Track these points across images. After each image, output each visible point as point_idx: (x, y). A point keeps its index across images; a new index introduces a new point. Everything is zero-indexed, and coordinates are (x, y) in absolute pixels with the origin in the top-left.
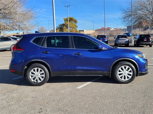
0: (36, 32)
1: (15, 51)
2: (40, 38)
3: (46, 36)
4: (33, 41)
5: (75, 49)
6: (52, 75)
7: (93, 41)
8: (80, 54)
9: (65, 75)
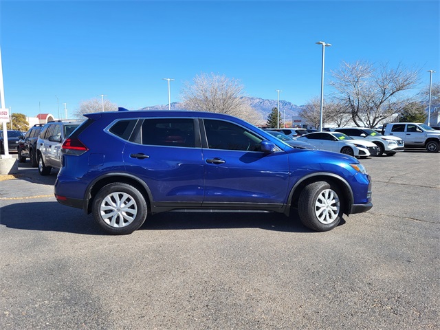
0: (120, 109)
1: (67, 150)
2: (127, 122)
3: (142, 118)
4: (112, 130)
5: (208, 149)
6: (155, 209)
7: (251, 133)
8: (220, 161)
9: (184, 209)
